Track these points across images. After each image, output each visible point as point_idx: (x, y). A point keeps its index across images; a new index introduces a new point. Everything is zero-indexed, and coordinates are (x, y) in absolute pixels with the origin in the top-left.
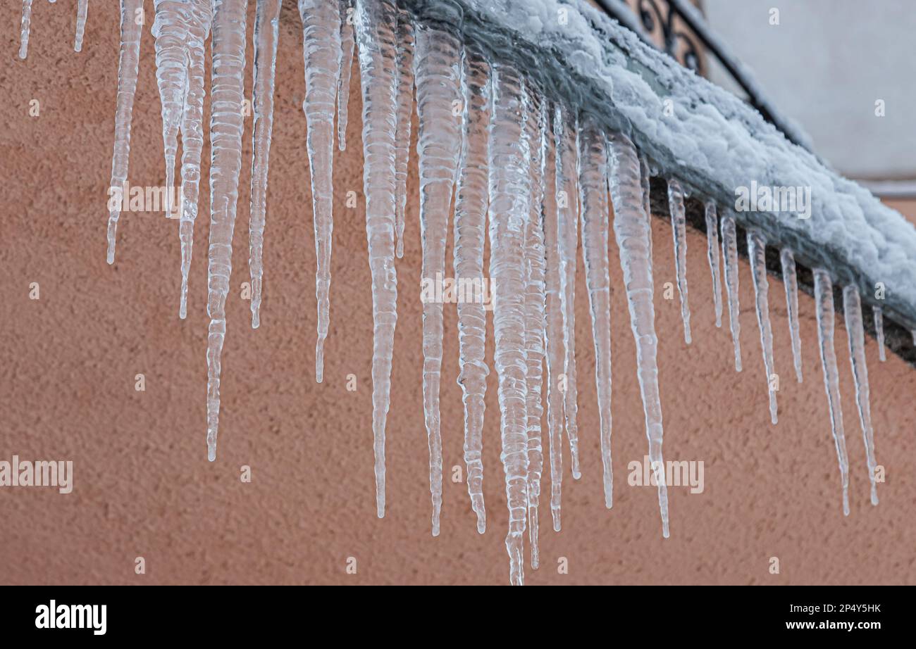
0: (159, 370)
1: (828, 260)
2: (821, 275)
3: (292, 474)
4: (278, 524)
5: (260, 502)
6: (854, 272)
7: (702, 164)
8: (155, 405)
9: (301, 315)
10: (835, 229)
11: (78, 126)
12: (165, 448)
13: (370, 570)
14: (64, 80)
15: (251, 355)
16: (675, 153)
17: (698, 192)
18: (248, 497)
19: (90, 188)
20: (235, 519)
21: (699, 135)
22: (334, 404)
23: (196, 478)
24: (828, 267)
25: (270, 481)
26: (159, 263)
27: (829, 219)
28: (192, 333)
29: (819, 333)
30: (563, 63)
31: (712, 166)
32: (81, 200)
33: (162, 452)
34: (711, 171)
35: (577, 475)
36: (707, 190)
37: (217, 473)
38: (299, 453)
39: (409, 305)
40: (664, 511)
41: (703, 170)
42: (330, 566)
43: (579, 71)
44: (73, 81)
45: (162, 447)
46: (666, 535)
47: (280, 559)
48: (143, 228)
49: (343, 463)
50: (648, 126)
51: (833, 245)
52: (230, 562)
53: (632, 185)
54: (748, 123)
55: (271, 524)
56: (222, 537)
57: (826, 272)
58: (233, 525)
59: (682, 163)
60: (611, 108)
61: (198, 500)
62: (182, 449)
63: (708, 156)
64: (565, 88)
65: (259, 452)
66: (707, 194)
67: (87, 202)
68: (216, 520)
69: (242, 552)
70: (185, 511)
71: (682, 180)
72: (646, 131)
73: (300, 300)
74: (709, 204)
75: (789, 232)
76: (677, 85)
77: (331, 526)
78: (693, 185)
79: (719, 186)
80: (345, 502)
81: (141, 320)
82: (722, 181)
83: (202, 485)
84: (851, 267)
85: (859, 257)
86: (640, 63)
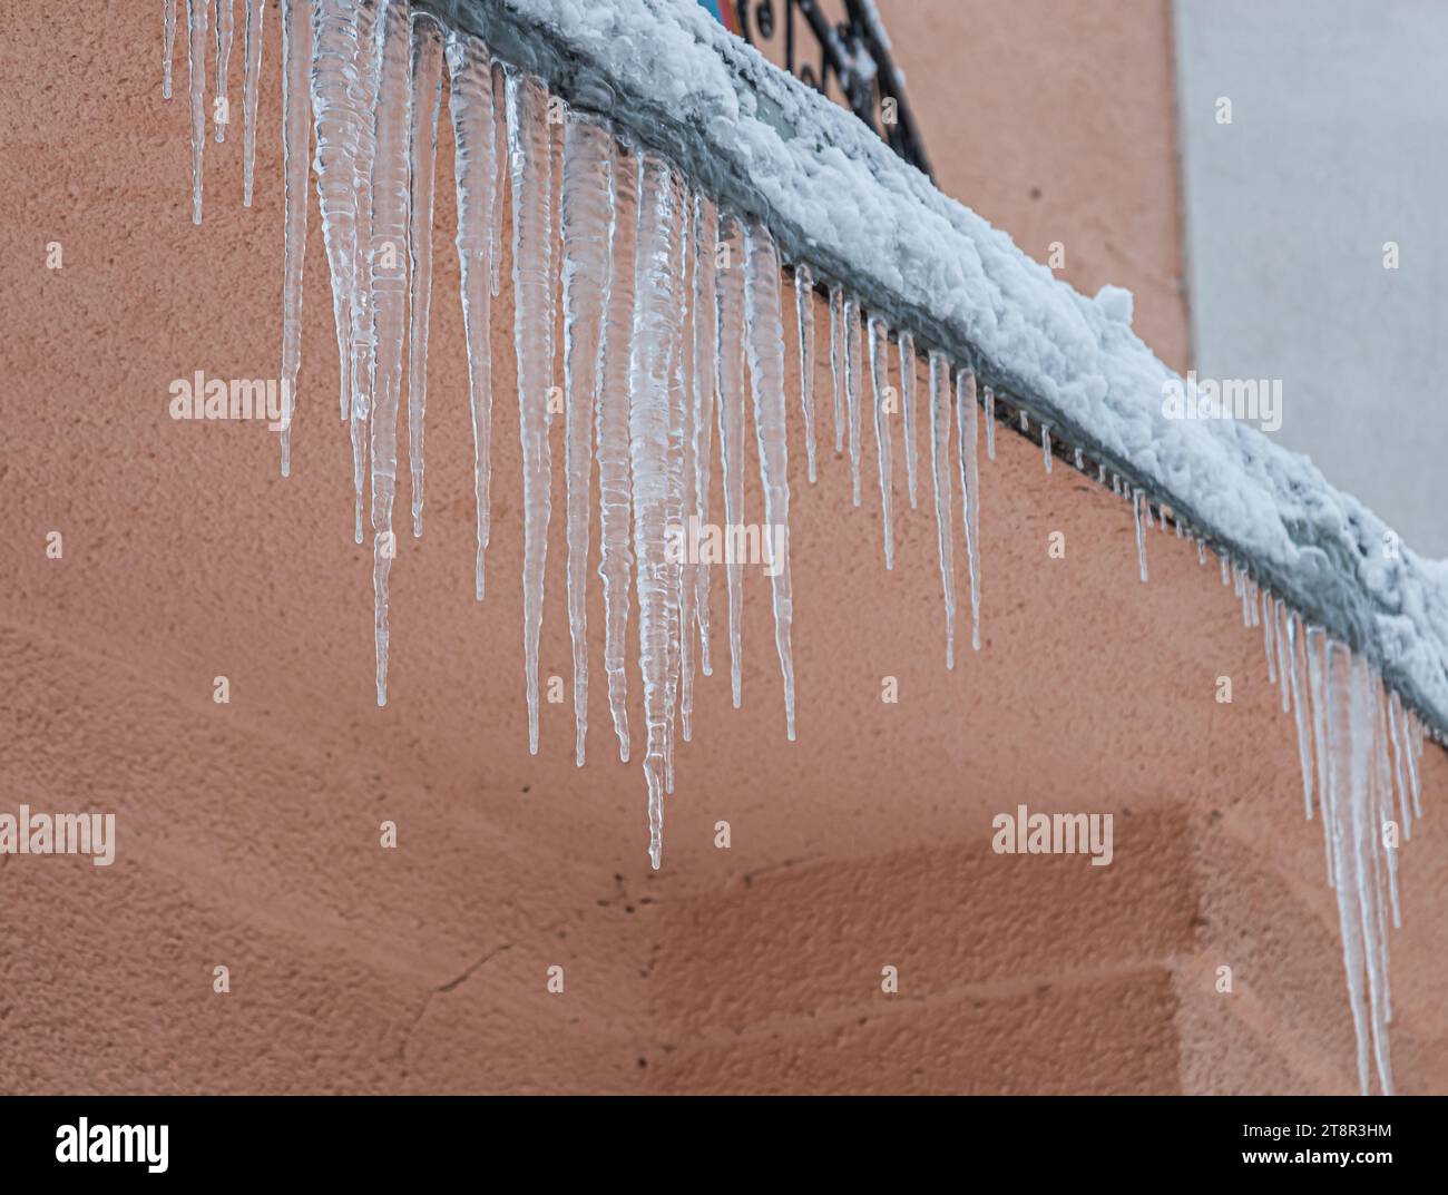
0: (123, 352)
1: (946, 340)
2: (938, 359)
3: (245, 460)
4: (209, 503)
5: (194, 482)
6: (971, 351)
7: (832, 240)
8: (104, 384)
9: (315, 322)
10: (958, 301)
11: (122, 136)
12: (100, 422)
13: (302, 552)
14: (122, 97)
15: (240, 351)
16: (805, 229)
17: (825, 275)
18: (182, 476)
19: (111, 190)
20: (159, 494)
21: (829, 199)
22: (320, 404)
23: (126, 453)
24: (946, 349)
25: (215, 463)
26: (164, 261)
27: (952, 286)
28: (178, 325)
29: (933, 437)
30: (702, 132)
31: (841, 240)
32: (94, 199)
33: (95, 426)
34: (839, 246)
35: (708, 671)
36: (834, 272)
37: (154, 451)
38: (261, 441)
39: (446, 326)
40: (789, 708)
41: (832, 247)
42: (255, 546)
43: (718, 140)
44: (133, 100)
45: (96, 422)
46: (791, 737)
47: (198, 535)
48: (158, 230)
49: (310, 456)
50: (782, 201)
51: (953, 318)
52: (136, 531)
53: (769, 294)
54: (869, 156)
55: (201, 503)
56: (135, 509)
57: (943, 355)
58: (154, 499)
59: (813, 242)
60: (750, 189)
61: (121, 472)
62: (119, 425)
63: (838, 227)
64: (706, 171)
65: (213, 437)
66: (834, 278)
67: (102, 200)
68: (135, 493)
69: (154, 524)
70: (100, 481)
71: (811, 264)
72: (779, 209)
73: (318, 309)
74: (835, 290)
75: (911, 310)
76: (803, 120)
77: (272, 511)
78: (821, 269)
79: (846, 264)
80: (297, 491)
81: (120, 307)
82: (851, 257)
83: (131, 460)
84: (969, 344)
85: (978, 331)
86: (767, 95)
